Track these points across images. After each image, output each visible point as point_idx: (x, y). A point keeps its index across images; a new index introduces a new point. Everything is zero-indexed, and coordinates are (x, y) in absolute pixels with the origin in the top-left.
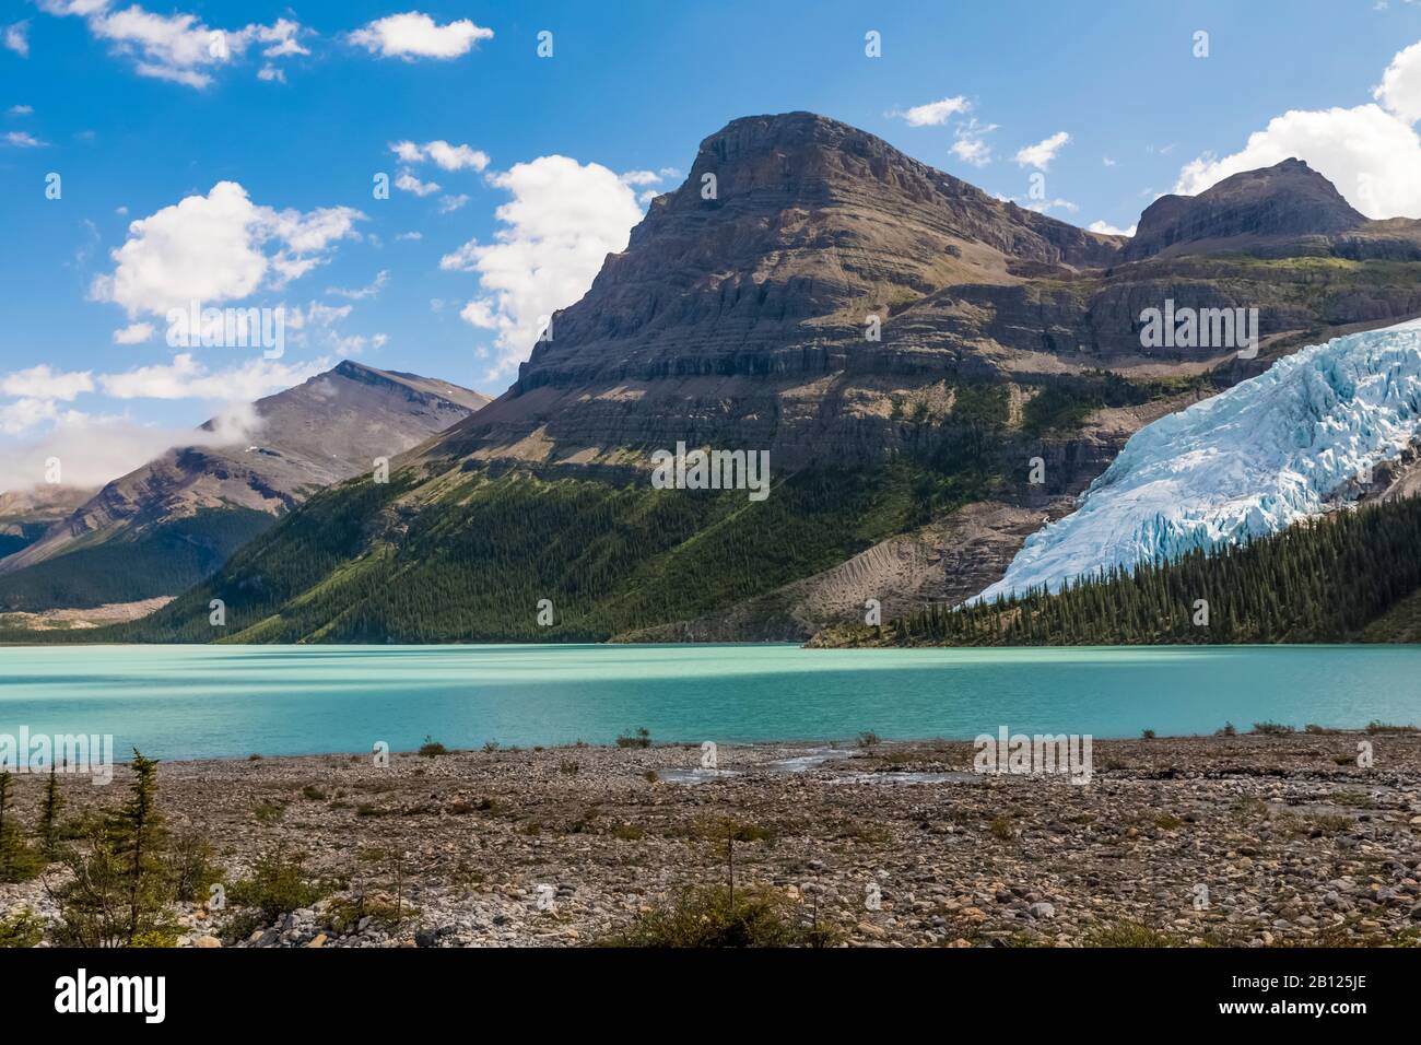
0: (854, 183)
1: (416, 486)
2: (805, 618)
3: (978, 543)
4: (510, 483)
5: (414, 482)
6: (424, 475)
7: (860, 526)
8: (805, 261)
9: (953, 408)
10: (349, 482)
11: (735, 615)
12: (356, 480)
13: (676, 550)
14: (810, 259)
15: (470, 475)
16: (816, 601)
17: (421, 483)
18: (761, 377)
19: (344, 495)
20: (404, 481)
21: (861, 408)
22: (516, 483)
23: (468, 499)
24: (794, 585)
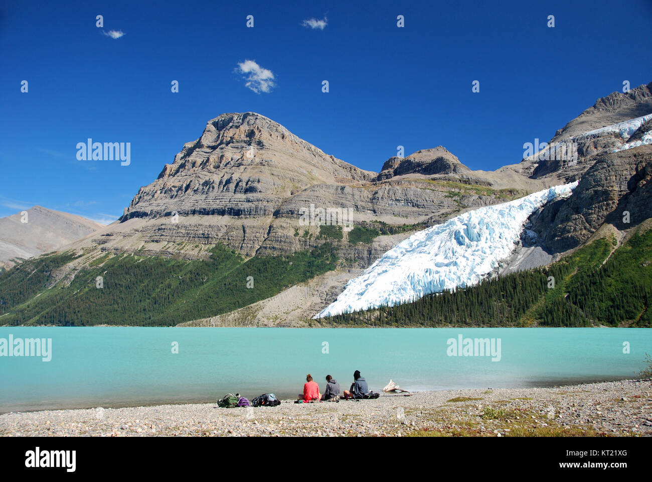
0: (274, 142)
1: (77, 258)
2: (263, 317)
3: (333, 287)
4: (123, 257)
5: (76, 256)
6: (81, 253)
7: (282, 279)
8: (254, 171)
9: (320, 232)
10: (44, 255)
11: (233, 315)
12: (47, 255)
13: (202, 287)
14: (256, 170)
15: (104, 253)
16: (266, 310)
17: (80, 256)
18: (237, 217)
19: (42, 260)
20: (71, 255)
21: (281, 231)
22: (126, 257)
23: (103, 264)
24: (258, 303)
